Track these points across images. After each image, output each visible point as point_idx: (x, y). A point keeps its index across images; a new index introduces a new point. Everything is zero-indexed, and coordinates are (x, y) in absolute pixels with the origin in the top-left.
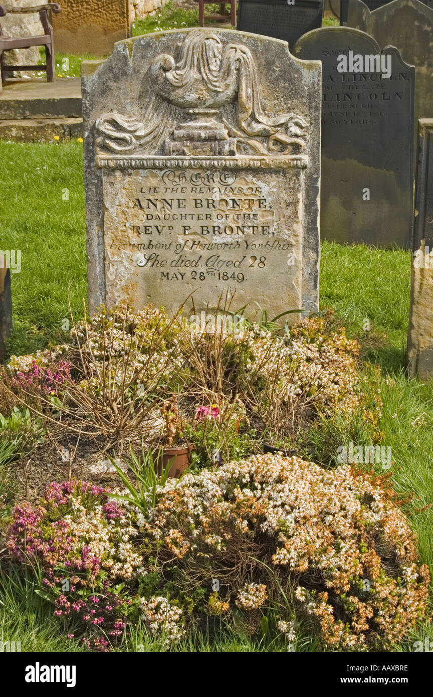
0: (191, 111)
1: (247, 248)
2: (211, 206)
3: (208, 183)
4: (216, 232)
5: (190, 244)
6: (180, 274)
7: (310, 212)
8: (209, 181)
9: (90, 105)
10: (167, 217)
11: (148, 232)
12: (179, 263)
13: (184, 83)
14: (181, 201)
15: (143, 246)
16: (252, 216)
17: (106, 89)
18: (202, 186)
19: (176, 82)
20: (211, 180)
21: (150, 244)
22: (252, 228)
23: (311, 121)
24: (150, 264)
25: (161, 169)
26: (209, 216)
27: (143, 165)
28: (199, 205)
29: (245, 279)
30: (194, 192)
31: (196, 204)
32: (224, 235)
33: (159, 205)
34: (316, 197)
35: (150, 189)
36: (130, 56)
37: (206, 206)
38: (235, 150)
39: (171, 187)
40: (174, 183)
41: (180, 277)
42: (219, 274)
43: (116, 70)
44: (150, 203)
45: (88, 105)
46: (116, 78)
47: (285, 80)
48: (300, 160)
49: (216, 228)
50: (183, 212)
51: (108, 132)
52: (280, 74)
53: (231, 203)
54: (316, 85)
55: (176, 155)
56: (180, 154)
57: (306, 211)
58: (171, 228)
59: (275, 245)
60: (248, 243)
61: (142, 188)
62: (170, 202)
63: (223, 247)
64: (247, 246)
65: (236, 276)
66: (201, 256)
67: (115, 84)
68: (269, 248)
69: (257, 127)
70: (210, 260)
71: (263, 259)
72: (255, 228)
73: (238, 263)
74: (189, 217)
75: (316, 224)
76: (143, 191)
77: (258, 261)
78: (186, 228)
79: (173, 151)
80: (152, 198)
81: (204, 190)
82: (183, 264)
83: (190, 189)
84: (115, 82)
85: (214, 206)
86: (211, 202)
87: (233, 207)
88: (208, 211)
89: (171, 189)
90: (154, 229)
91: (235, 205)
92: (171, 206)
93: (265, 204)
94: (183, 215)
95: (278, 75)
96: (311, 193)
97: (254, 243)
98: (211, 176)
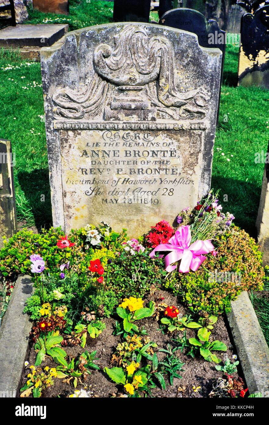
0: (124, 87)
1: (161, 183)
2: (137, 155)
3: (135, 140)
4: (140, 173)
5: (122, 180)
6: (115, 199)
7: (206, 159)
8: (136, 138)
9: (48, 83)
10: (106, 163)
11: (92, 173)
12: (114, 193)
13: (119, 66)
14: (116, 152)
15: (89, 182)
16: (165, 162)
17: (59, 70)
18: (131, 141)
19: (112, 66)
20: (137, 138)
21: (94, 180)
22: (165, 171)
23: (211, 95)
24: (94, 193)
25: (102, 130)
26: (135, 162)
27: (89, 127)
28: (128, 155)
29: (159, 202)
30: (125, 146)
31: (126, 154)
32: (145, 174)
33: (101, 155)
34: (211, 148)
35: (94, 143)
36: (78, 46)
37: (134, 155)
38: (156, 117)
39: (109, 142)
40: (111, 140)
41: (115, 202)
42: (141, 200)
43: (67, 56)
44: (94, 153)
45: (46, 83)
46: (67, 62)
47: (194, 65)
48: (202, 123)
49: (141, 170)
50: (118, 159)
51: (62, 104)
52: (192, 60)
53: (151, 153)
54: (217, 69)
55: (113, 120)
56: (115, 120)
57: (203, 158)
58: (109, 170)
59: (180, 181)
60: (162, 180)
61: (88, 143)
62: (108, 152)
63: (145, 182)
64: (162, 181)
65: (153, 201)
66: (129, 188)
67: (67, 67)
68: (177, 183)
69: (172, 100)
70: (136, 191)
71: (172, 190)
72: (168, 170)
73: (155, 192)
74: (121, 163)
75: (210, 167)
76: (89, 145)
77: (168, 191)
78: (120, 170)
79: (111, 118)
80: (95, 150)
81: (133, 145)
82: (117, 194)
83: (122, 144)
84: (66, 65)
85: (139, 155)
86: (137, 152)
87: (153, 156)
88: (135, 159)
89: (109, 144)
90: (97, 171)
91: (154, 155)
92: (109, 155)
93: (175, 154)
94: (118, 161)
95: (190, 61)
96: (208, 146)
97: (166, 180)
98: (138, 135)
